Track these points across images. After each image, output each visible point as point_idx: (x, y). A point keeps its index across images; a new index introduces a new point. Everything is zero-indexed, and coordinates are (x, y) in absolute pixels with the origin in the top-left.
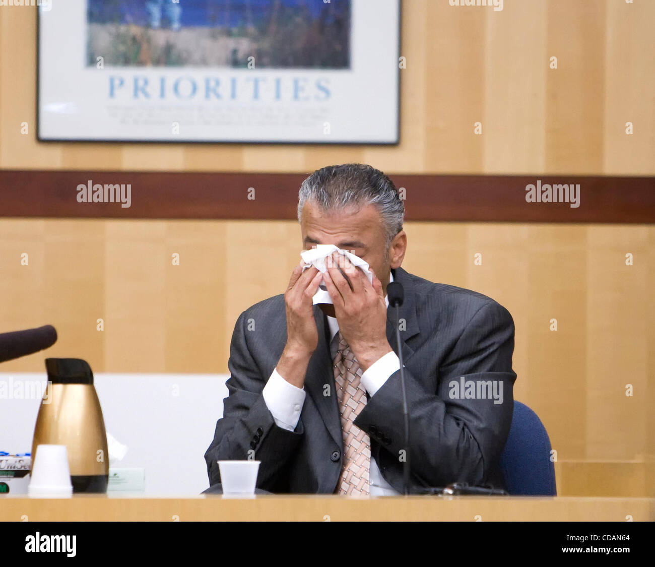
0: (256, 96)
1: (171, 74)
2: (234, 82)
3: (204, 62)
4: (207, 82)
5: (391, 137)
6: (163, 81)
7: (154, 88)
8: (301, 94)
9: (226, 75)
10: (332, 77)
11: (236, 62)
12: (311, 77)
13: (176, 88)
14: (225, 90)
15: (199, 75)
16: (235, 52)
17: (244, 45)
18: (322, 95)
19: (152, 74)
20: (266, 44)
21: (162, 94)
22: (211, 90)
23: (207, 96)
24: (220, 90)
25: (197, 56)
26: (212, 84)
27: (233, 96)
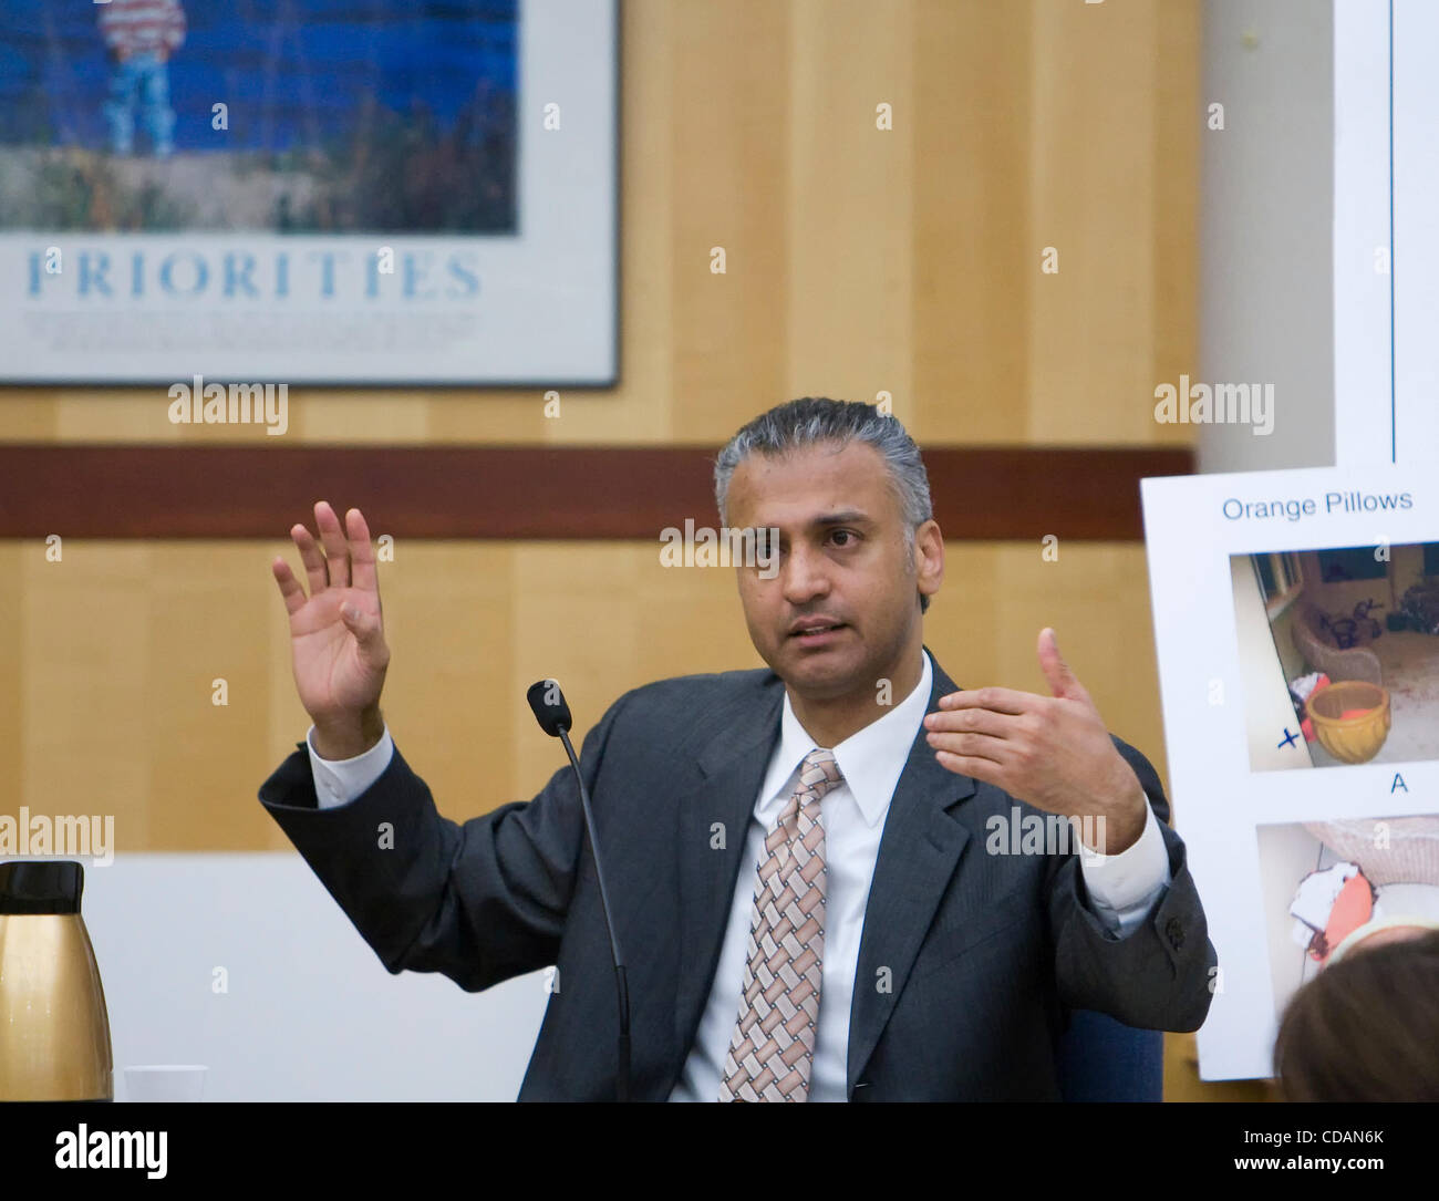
0: (328, 289)
1: (156, 248)
2: (283, 264)
3: (221, 223)
4: (229, 262)
5: (600, 370)
6: (138, 263)
7: (120, 276)
8: (421, 287)
9: (266, 249)
10: (481, 252)
11: (285, 223)
12: (439, 253)
13: (165, 274)
14: (264, 277)
15: (211, 248)
16: (284, 202)
17: (304, 190)
18: (461, 287)
19: (117, 249)
20: (347, 186)
21: (138, 288)
22: (237, 279)
23: (229, 290)
24: (255, 278)
25: (207, 210)
26: (239, 267)
27: (282, 289)
